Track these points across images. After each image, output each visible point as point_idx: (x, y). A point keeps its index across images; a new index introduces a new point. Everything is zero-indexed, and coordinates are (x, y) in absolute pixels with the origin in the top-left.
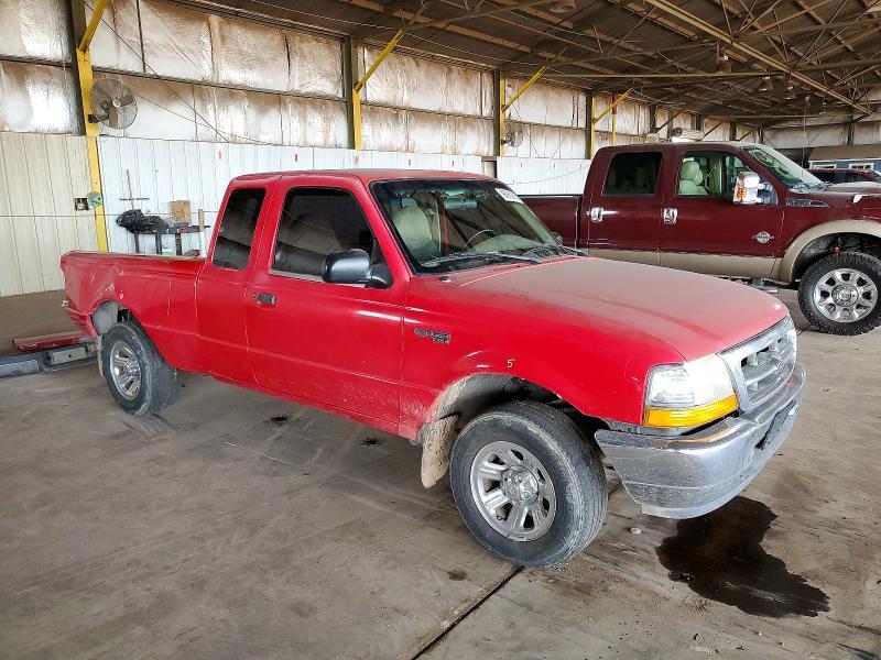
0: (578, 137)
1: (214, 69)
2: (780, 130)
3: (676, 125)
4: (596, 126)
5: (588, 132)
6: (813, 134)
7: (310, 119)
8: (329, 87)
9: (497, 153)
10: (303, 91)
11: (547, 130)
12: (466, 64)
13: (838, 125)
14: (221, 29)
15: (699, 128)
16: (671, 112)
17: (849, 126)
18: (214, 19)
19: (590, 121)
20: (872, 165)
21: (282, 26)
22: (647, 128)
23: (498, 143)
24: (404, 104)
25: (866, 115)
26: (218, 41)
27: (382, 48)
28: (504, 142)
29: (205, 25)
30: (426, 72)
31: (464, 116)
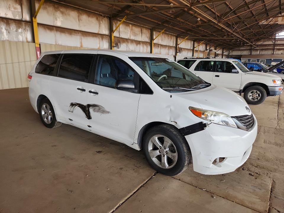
0: (191, 51)
1: (130, 36)
2: (234, 50)
3: (211, 49)
4: (195, 49)
5: (193, 50)
6: (242, 52)
7: (144, 47)
8: (147, 40)
9: (176, 55)
10: (144, 41)
11: (185, 50)
12: (171, 34)
13: (248, 50)
14: (131, 27)
15: (216, 49)
16: (210, 46)
17: (251, 50)
18: (130, 25)
19: (194, 47)
20: (256, 60)
21: (141, 27)
22: (205, 50)
23: (176, 53)
24: (160, 44)
25: (255, 48)
26: (131, 30)
27: (160, 32)
28: (178, 52)
29: (129, 27)
30: (164, 36)
31: (170, 46)
